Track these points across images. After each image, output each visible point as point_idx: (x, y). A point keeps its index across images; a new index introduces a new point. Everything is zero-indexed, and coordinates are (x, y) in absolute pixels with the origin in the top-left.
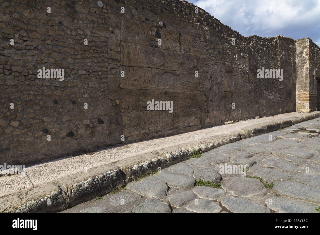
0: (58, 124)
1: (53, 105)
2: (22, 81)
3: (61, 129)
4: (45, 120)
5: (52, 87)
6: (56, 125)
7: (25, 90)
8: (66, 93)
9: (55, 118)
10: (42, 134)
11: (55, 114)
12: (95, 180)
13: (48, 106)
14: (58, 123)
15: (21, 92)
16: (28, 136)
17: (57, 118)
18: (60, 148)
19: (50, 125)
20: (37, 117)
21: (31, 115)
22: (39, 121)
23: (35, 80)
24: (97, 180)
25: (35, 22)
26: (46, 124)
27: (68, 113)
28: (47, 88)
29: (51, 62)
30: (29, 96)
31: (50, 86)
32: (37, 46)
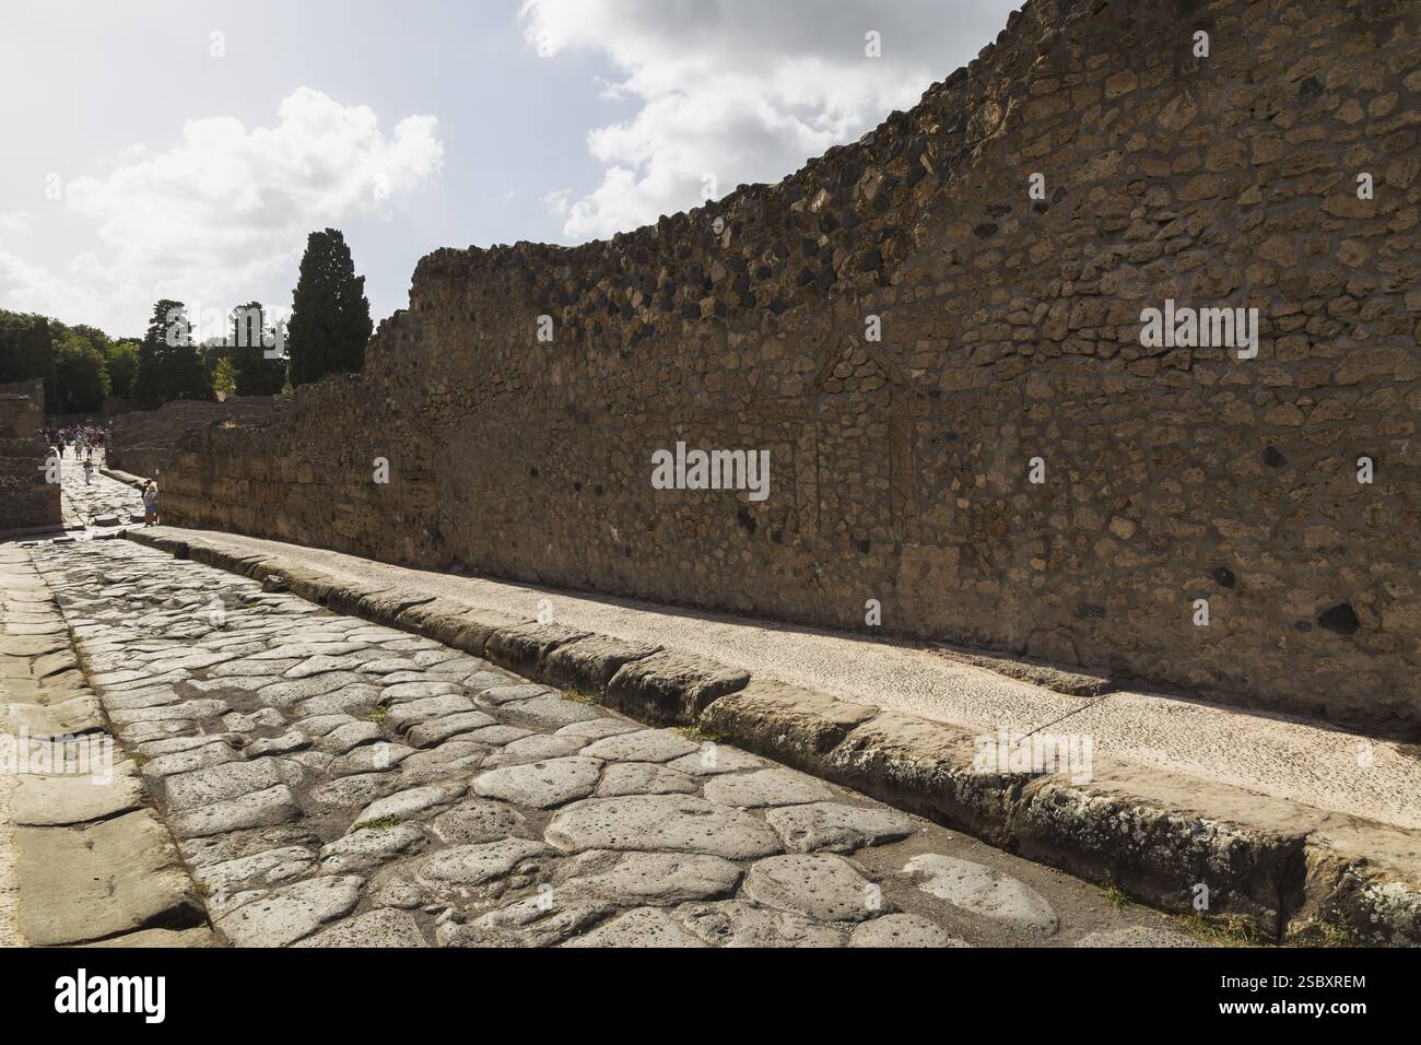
0: (1277, 557)
1: (1258, 470)
2: (1146, 377)
3: (1291, 584)
4: (1222, 530)
5: (1257, 391)
6: (1266, 559)
7: (1155, 409)
8: (1326, 417)
9: (1268, 529)
10: (1210, 585)
11: (1267, 511)
12: (1122, 814)
13: (1238, 475)
14: (1281, 553)
15: (1145, 416)
16: (1160, 582)
17: (1276, 527)
18: (1284, 668)
19: (1242, 554)
20: (1192, 513)
21: (1173, 502)
22: (1200, 530)
23: (1191, 368)
24: (1129, 817)
25: (1201, 136)
26: (1228, 547)
27: (1330, 512)
28: (1236, 398)
29: (1254, 284)
30: (1167, 433)
31: (1252, 386)
32: (1202, 231)
